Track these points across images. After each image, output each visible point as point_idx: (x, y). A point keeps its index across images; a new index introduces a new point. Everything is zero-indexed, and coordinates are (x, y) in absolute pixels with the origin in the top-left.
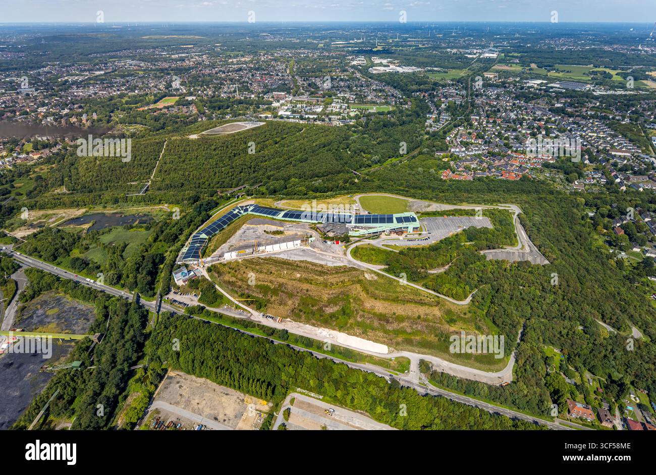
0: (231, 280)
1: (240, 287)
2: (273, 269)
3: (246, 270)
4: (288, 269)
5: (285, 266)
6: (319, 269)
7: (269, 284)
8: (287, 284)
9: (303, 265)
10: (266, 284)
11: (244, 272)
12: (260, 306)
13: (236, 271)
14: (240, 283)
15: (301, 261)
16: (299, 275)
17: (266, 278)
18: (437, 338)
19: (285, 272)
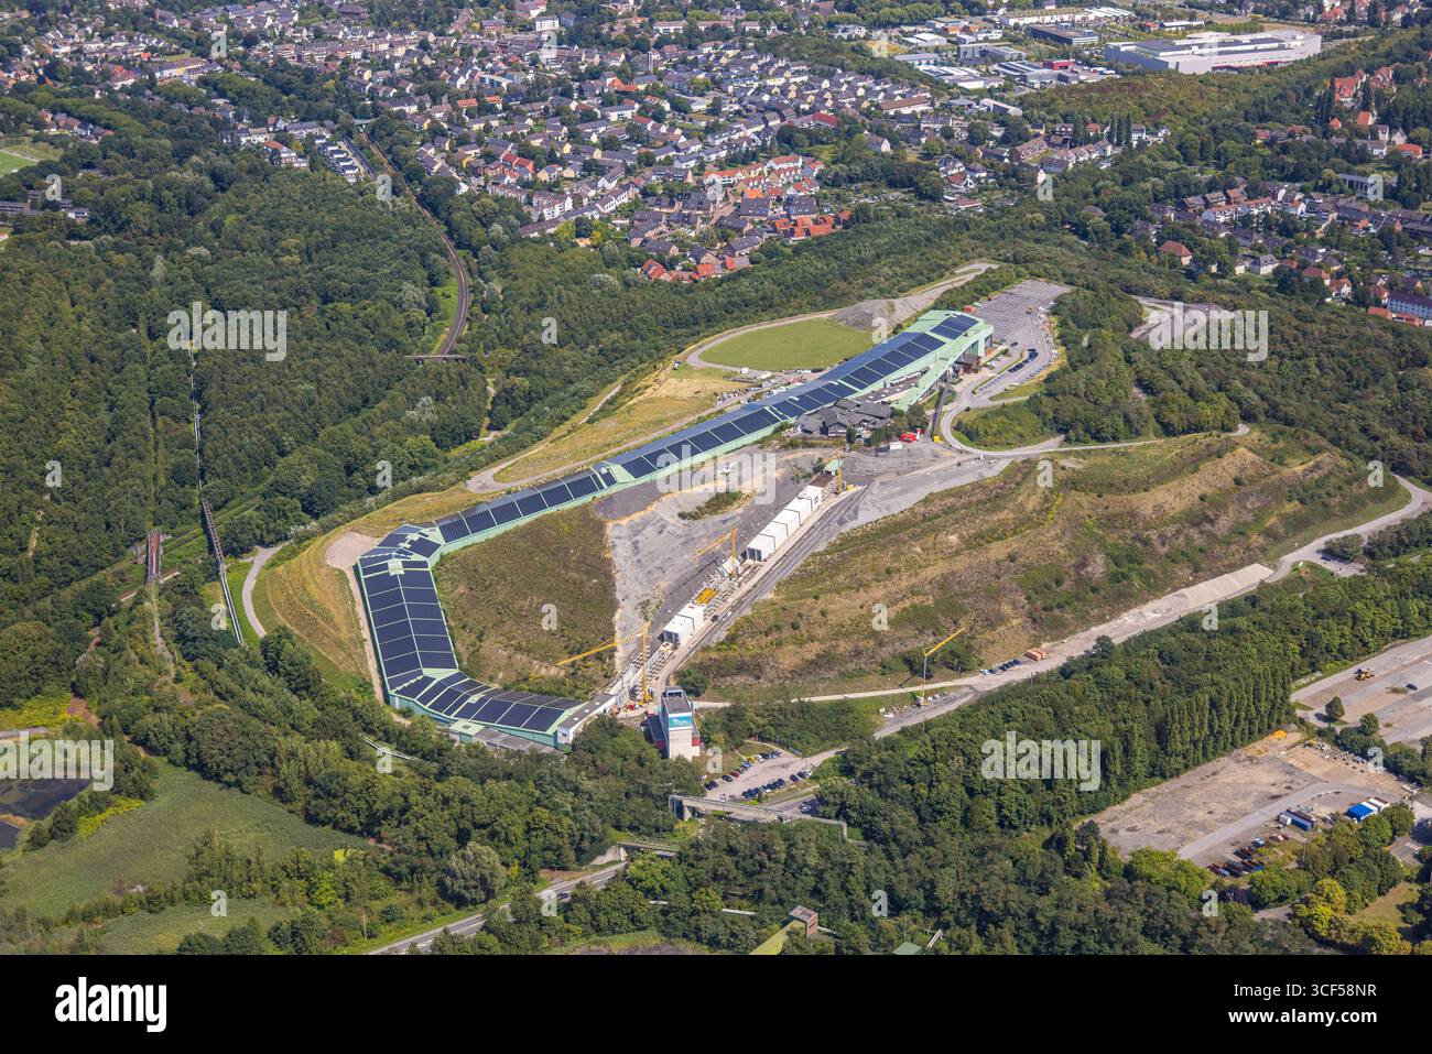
0: (810, 656)
1: (858, 653)
2: (886, 560)
3: (821, 604)
4: (914, 537)
5: (904, 535)
6: (980, 496)
7: (916, 600)
8: (953, 573)
9: (935, 508)
10: (907, 603)
11: (823, 613)
12: (958, 661)
13: (795, 627)
14: (844, 646)
15: (926, 501)
16: (953, 538)
17: (893, 589)
18: (1296, 502)
19: (919, 550)
